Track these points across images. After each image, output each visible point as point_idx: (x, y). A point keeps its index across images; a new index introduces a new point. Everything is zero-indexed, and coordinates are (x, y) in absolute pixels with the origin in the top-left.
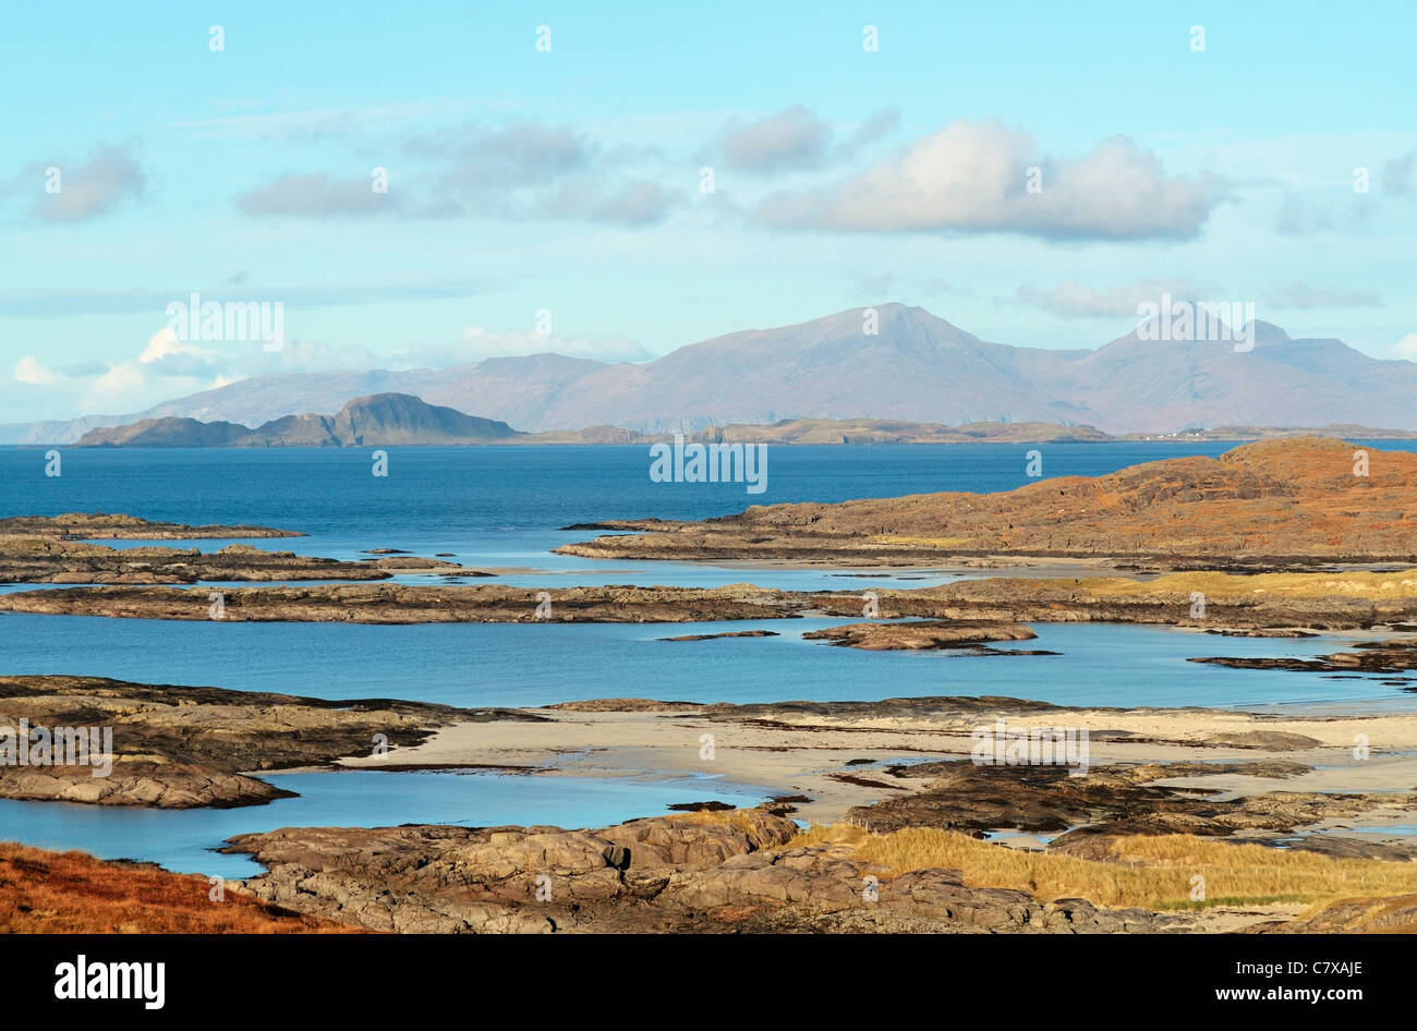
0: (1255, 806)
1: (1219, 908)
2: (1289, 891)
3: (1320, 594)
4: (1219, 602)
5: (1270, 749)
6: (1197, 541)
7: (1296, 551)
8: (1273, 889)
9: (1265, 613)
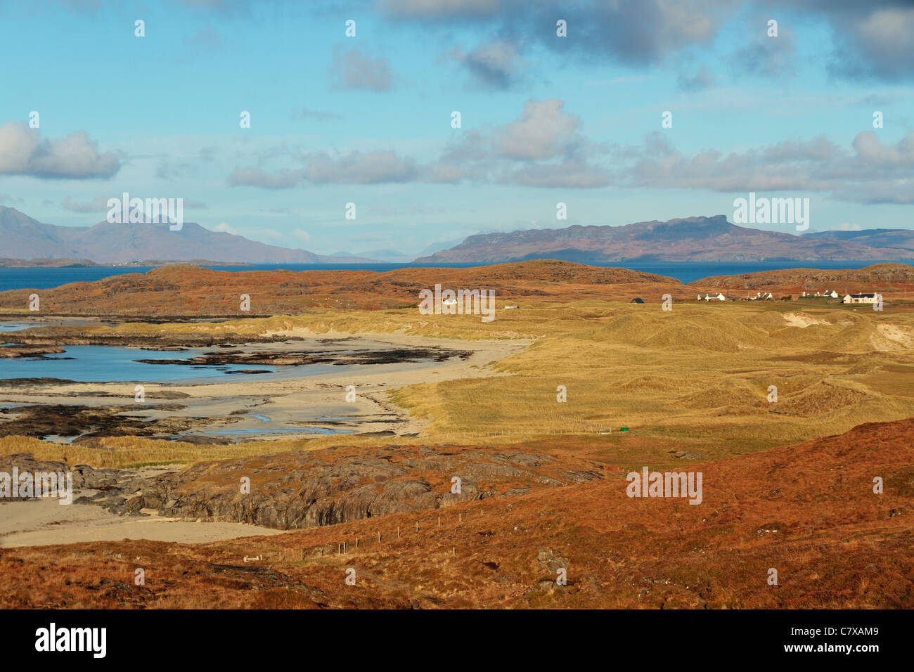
0: (162, 423)
1: (146, 467)
2: (177, 459)
3: (189, 332)
4: (146, 336)
5: (168, 398)
6: (136, 310)
7: (179, 314)
8: (170, 459)
9: (165, 340)
